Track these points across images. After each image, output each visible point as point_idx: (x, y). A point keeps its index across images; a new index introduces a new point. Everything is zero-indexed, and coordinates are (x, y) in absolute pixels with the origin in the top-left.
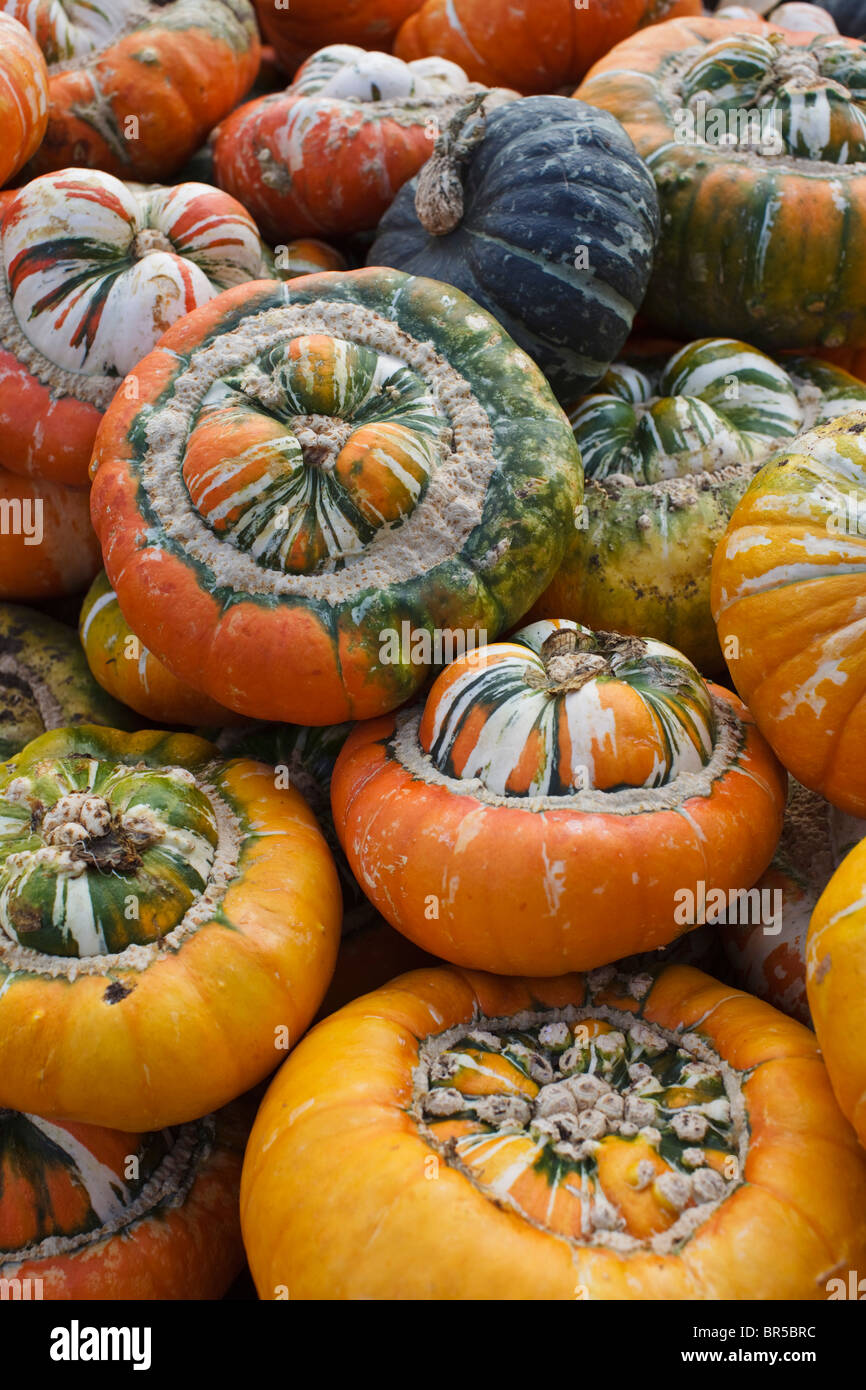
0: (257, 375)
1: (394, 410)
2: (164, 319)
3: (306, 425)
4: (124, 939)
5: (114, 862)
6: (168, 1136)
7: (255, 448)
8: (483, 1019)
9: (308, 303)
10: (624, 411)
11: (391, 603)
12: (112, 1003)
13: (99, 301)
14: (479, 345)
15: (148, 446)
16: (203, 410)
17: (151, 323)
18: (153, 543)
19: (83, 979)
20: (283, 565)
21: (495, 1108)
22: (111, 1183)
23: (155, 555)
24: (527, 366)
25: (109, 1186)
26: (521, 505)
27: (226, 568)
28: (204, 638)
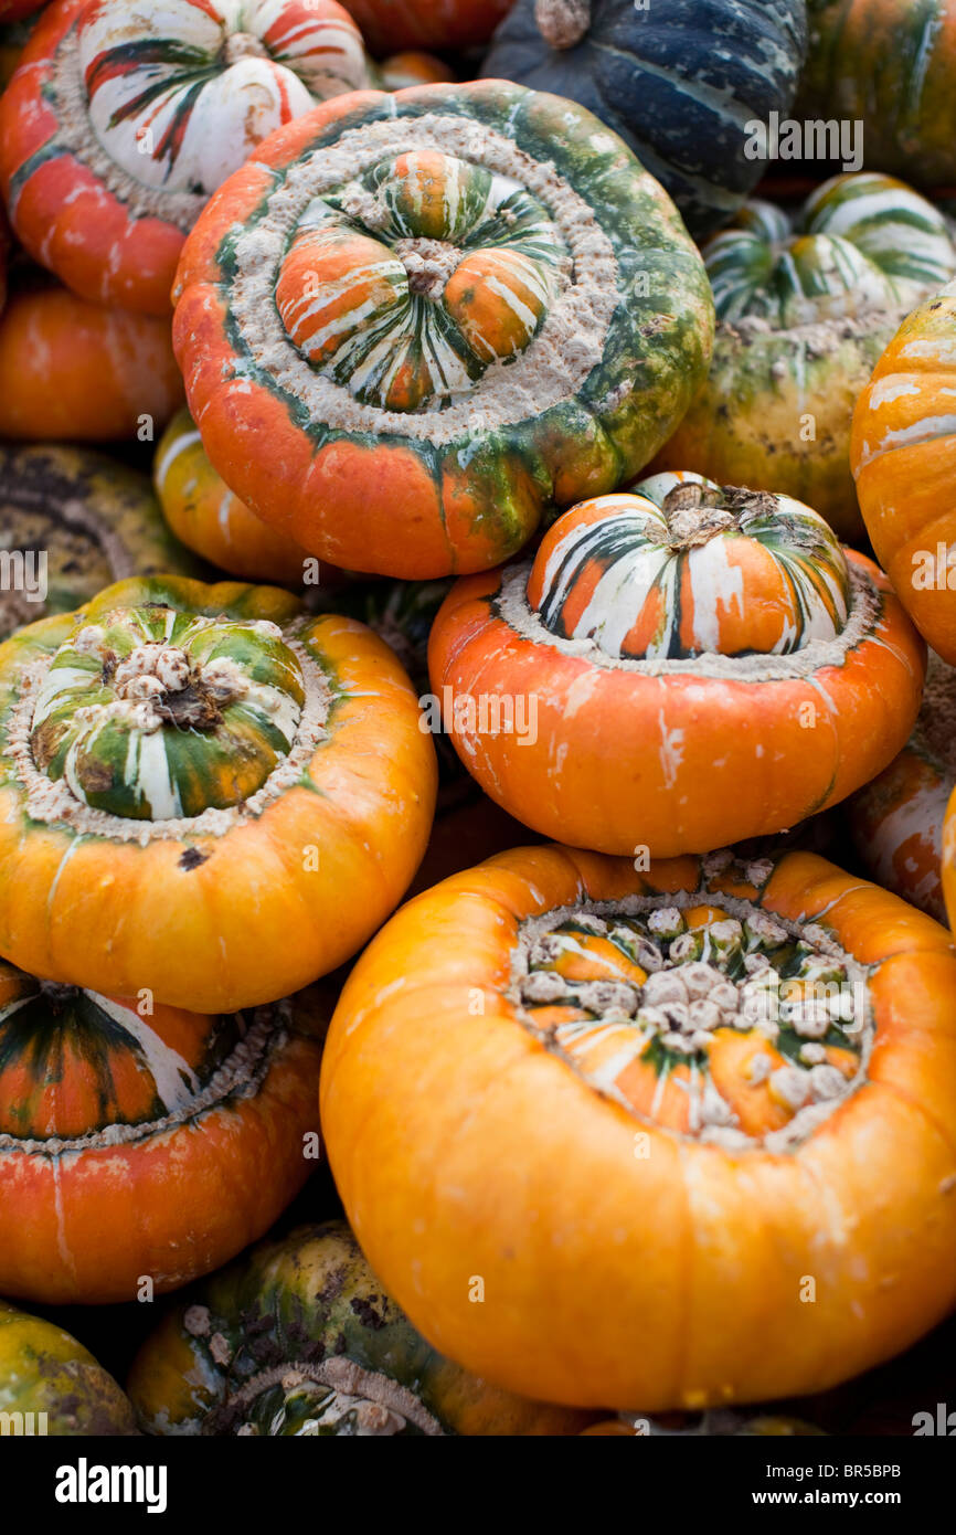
0: (360, 193)
1: (509, 236)
2: (257, 131)
3: (413, 249)
4: (201, 802)
5: (193, 719)
6: (240, 1021)
7: (357, 272)
8: (588, 902)
9: (416, 115)
10: (760, 250)
11: (501, 446)
12: (188, 870)
13: (184, 111)
14: (604, 168)
15: (237, 269)
16: (299, 231)
17: (242, 136)
18: (242, 374)
19: (156, 844)
20: (383, 401)
21: (600, 994)
22: (179, 1070)
23: (244, 387)
24: (656, 194)
25: (176, 1074)
26: (646, 344)
27: (321, 403)
28: (295, 478)
